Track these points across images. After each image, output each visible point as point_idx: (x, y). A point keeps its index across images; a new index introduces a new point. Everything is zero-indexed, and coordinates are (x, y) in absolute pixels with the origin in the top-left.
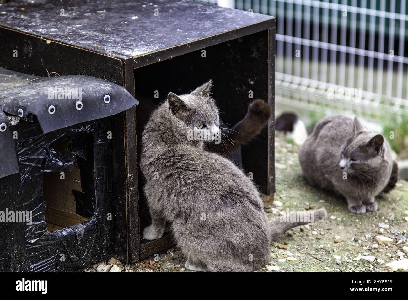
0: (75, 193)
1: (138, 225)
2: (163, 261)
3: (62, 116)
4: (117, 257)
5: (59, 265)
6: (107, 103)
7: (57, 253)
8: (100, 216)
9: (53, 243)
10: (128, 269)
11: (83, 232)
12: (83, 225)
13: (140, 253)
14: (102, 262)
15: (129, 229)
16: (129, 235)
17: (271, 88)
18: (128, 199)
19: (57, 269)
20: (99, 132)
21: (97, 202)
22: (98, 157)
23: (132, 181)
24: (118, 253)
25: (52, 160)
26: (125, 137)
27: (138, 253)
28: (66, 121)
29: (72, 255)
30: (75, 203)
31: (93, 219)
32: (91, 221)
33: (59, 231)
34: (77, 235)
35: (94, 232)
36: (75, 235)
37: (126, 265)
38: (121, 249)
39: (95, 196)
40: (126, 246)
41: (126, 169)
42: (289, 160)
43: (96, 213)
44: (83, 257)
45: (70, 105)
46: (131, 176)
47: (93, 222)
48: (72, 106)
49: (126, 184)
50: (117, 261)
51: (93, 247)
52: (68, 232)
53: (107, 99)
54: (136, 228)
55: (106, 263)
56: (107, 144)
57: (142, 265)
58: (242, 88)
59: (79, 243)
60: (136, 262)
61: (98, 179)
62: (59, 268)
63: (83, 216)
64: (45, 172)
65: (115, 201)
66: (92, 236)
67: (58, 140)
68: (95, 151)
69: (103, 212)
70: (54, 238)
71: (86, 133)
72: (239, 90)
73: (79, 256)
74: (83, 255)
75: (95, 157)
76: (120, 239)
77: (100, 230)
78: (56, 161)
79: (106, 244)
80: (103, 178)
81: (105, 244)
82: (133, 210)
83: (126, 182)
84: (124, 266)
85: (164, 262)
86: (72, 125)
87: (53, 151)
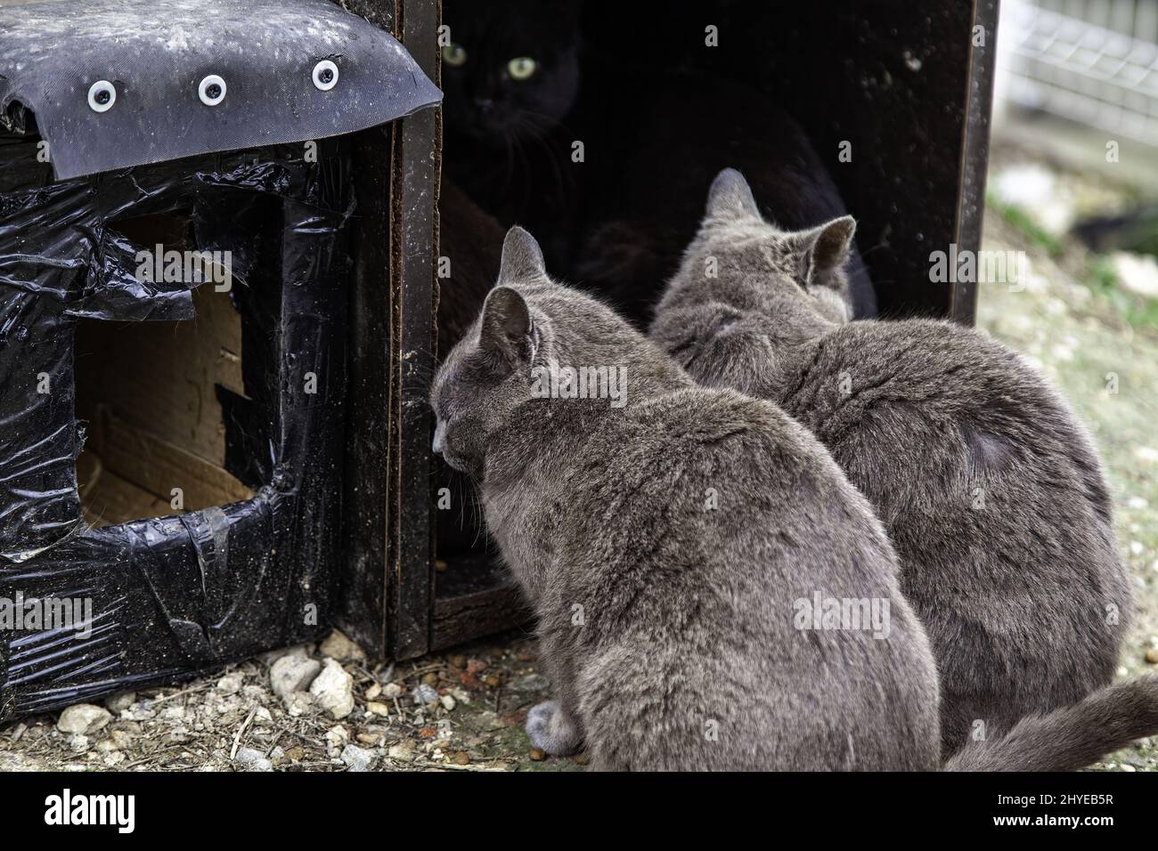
0: (223, 395)
1: (427, 531)
2: (515, 664)
3: (140, 121)
4: (354, 633)
5: (124, 647)
6: (325, 89)
7: (116, 605)
8: (295, 489)
9: (105, 569)
10: (385, 680)
11: (221, 539)
12: (228, 513)
13: (430, 631)
14: (294, 644)
15: (394, 544)
16: (392, 564)
17: (979, 88)
18: (395, 438)
19: (117, 659)
20: (305, 192)
21: (283, 437)
22: (299, 279)
23: (412, 376)
24: (357, 621)
25: (109, 276)
26: (392, 219)
27: (425, 628)
28: (154, 139)
29: (174, 615)
30: (223, 432)
31: (268, 496)
32: (257, 503)
33: (133, 526)
34: (198, 547)
35: (265, 544)
36: (192, 546)
37: (379, 667)
38: (367, 610)
39: (280, 417)
40: (381, 600)
41: (392, 332)
42: (1062, 342)
43: (280, 477)
44: (218, 626)
45: (177, 82)
46: (410, 360)
47: (266, 506)
48: (184, 87)
49: (391, 384)
50: (354, 646)
51: (263, 591)
52: (166, 535)
53: (326, 75)
54: (420, 542)
55: (312, 649)
56: (333, 236)
57: (437, 673)
58: (881, 80)
59: (204, 574)
60: (417, 660)
61: (291, 359)
62: (123, 654)
63: (241, 480)
64: (81, 318)
65: (356, 440)
66: (258, 556)
67: (138, 206)
68: (286, 255)
69: (305, 473)
70: (108, 550)
71: (251, 191)
72: (870, 88)
73: (205, 622)
74: (219, 620)
75: (286, 279)
76: (366, 574)
77: (290, 535)
78: (123, 281)
79: (311, 585)
80: (313, 355)
81: (307, 586)
82: (412, 478)
83: (392, 377)
84: (370, 669)
85: (519, 669)
86: (177, 156)
87: (122, 246)
